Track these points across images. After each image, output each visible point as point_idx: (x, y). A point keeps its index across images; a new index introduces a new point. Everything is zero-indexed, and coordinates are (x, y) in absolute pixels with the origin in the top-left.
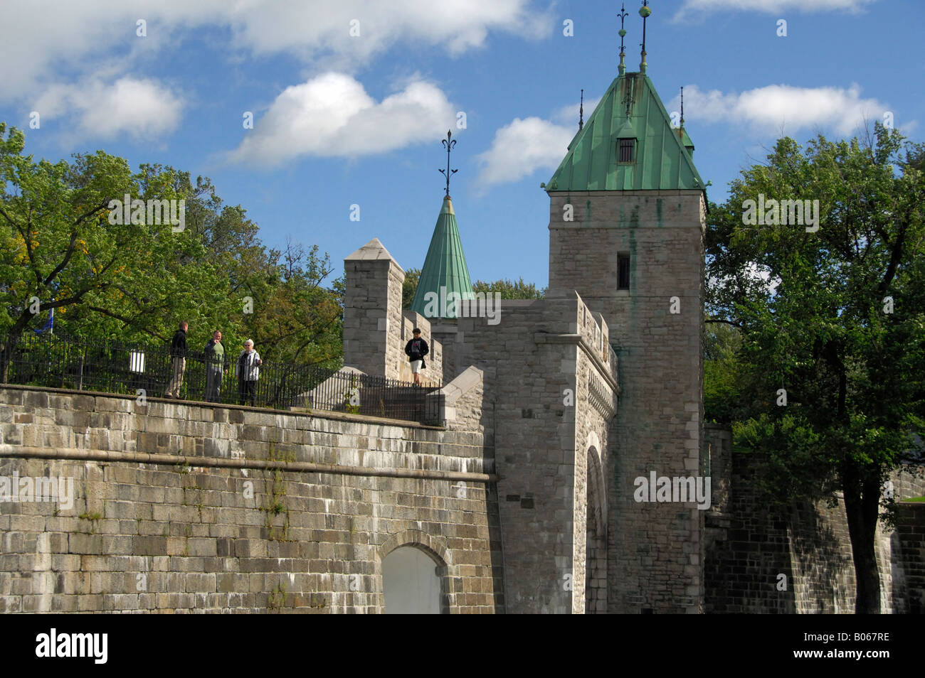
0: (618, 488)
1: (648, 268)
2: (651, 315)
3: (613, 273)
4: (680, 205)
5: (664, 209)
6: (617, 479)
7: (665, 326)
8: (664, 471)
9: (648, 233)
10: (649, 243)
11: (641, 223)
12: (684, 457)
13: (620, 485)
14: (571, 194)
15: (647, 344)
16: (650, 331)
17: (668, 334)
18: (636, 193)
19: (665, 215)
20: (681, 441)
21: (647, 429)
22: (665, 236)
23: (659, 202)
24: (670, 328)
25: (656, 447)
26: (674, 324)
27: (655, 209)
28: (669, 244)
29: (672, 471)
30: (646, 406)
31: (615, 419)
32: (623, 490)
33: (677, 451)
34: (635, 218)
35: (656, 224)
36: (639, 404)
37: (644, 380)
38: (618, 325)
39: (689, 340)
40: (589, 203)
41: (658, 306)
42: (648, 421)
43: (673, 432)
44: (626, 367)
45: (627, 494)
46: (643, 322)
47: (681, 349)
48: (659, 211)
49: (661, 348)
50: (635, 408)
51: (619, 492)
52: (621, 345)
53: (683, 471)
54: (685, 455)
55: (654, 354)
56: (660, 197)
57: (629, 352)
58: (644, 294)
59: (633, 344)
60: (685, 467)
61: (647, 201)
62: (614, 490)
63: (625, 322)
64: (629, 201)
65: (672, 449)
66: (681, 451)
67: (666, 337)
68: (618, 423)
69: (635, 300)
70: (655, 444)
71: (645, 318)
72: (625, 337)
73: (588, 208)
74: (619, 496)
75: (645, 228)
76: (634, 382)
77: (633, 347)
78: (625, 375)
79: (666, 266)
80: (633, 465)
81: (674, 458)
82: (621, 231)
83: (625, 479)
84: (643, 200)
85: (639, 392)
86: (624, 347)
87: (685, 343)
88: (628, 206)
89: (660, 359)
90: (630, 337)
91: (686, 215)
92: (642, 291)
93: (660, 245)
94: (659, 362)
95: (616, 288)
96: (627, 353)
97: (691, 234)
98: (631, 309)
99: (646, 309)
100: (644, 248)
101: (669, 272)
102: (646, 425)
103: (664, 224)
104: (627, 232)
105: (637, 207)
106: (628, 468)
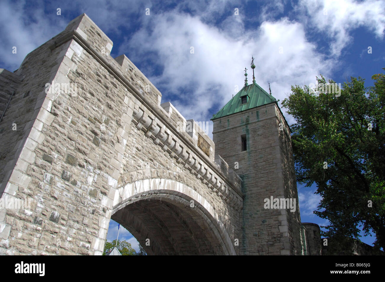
0: (244, 247)
1: (255, 139)
2: (257, 158)
3: (239, 144)
4: (266, 111)
5: (259, 114)
6: (243, 242)
7: (264, 161)
8: (268, 234)
9: (254, 125)
10: (254, 128)
11: (250, 122)
12: (279, 225)
13: (245, 245)
14: (221, 119)
15: (256, 171)
16: (257, 165)
17: (266, 165)
18: (247, 111)
19: (260, 117)
20: (276, 217)
21: (258, 213)
22: (261, 124)
23: (257, 112)
24: (267, 162)
25: (263, 222)
26: (269, 159)
27: (256, 115)
28: (263, 127)
29: (272, 234)
30: (257, 201)
31: (242, 211)
32: (247, 248)
33: (275, 222)
34: (247, 120)
35: (257, 120)
36: (253, 201)
37: (256, 189)
38: (242, 166)
39: (276, 165)
40: (228, 120)
41: (260, 153)
42: (258, 209)
43: (271, 213)
44: (247, 184)
45: (249, 250)
46: (254, 162)
47: (273, 170)
48: (258, 115)
49: (263, 172)
50: (252, 203)
51: (245, 249)
52: (244, 174)
53: (279, 233)
54: (279, 224)
55: (259, 175)
56: (258, 110)
57: (248, 177)
58: (253, 150)
59: (250, 173)
60: (279, 231)
61: (252, 113)
62: (242, 248)
63: (245, 164)
64: (245, 115)
65: (272, 222)
66: (277, 222)
67: (265, 166)
68: (244, 212)
69: (249, 153)
70: (262, 220)
71: (255, 160)
72: (246, 170)
73: (228, 122)
74: (245, 252)
75: (252, 123)
76: (251, 191)
77: (250, 174)
78: (246, 188)
79: (263, 136)
80: (252, 233)
81: (273, 227)
82: (242, 127)
83: (248, 241)
84: (250, 113)
85: (254, 195)
86: (246, 175)
87: (274, 167)
88: (244, 117)
89: (262, 177)
90: (248, 170)
91: (269, 114)
92: (253, 149)
93: (259, 128)
94: (262, 179)
95: (241, 150)
96: (247, 177)
97: (272, 121)
98: (248, 157)
99: (255, 156)
100: (252, 131)
101: (264, 138)
102: (257, 211)
103: (260, 120)
104: (244, 127)
105: (248, 116)
106: (249, 235)
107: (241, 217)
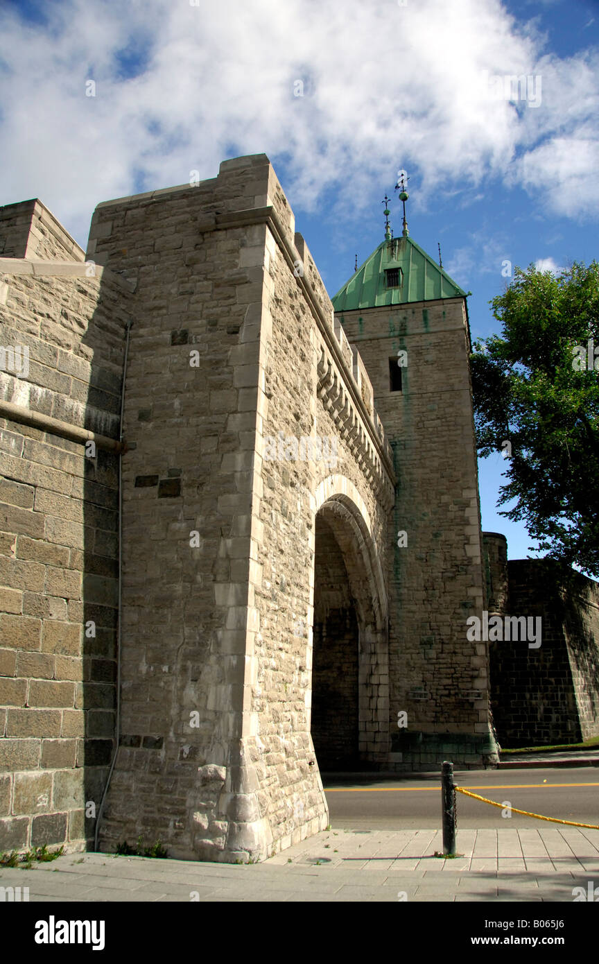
0: (398, 579)
1: (418, 369)
2: (424, 409)
3: (386, 376)
4: (444, 313)
5: (429, 317)
6: (397, 571)
7: (438, 418)
8: (445, 559)
9: (417, 338)
10: (418, 346)
11: (409, 331)
12: (465, 544)
13: (400, 576)
14: (345, 314)
15: (422, 437)
16: (424, 425)
17: (442, 426)
18: (403, 307)
19: (431, 323)
20: (461, 527)
21: (426, 518)
22: (432, 339)
23: (425, 312)
24: (443, 420)
25: (436, 535)
26: (447, 416)
27: (422, 318)
28: (437, 346)
29: (453, 559)
30: (423, 496)
31: (394, 511)
32: (403, 582)
33: (458, 538)
34: (403, 327)
35: (424, 330)
36: (416, 494)
37: (421, 471)
38: (392, 422)
39: (463, 429)
40: (361, 320)
41: (430, 401)
42: (426, 511)
43: (452, 520)
44: (402, 460)
45: (407, 585)
46: (416, 417)
47: (455, 438)
48: (425, 319)
49: (436, 439)
50: (412, 499)
51: (399, 584)
52: (396, 440)
53: (465, 558)
54: (466, 542)
55: (429, 445)
56: (425, 308)
57: (404, 445)
58: (416, 392)
59: (409, 438)
60: (466, 554)
61: (413, 313)
62: (394, 582)
63: (400, 418)
64: (397, 314)
65: (453, 537)
66: (462, 537)
67: (439, 428)
68: (396, 514)
69: (408, 397)
70: (434, 532)
71: (419, 412)
72: (400, 432)
73: (361, 323)
74: (399, 588)
75: (414, 334)
76: (411, 474)
77: (408, 440)
78: (401, 467)
79: (436, 365)
80: (413, 555)
81: (454, 545)
82: (391, 339)
83: (405, 570)
84: (410, 311)
85: (417, 483)
86: (399, 441)
87: (459, 432)
88: (397, 318)
89: (435, 450)
90: (405, 432)
91: (450, 320)
92: (414, 390)
93: (428, 347)
94: (434, 453)
95: (389, 389)
96: (402, 447)
97: (456, 336)
98: (405, 406)
99: (419, 405)
100: (413, 351)
101: (439, 370)
102: (424, 515)
103: (431, 330)
104: (397, 340)
105: (405, 318)
106: (408, 558)
107: (391, 524)
